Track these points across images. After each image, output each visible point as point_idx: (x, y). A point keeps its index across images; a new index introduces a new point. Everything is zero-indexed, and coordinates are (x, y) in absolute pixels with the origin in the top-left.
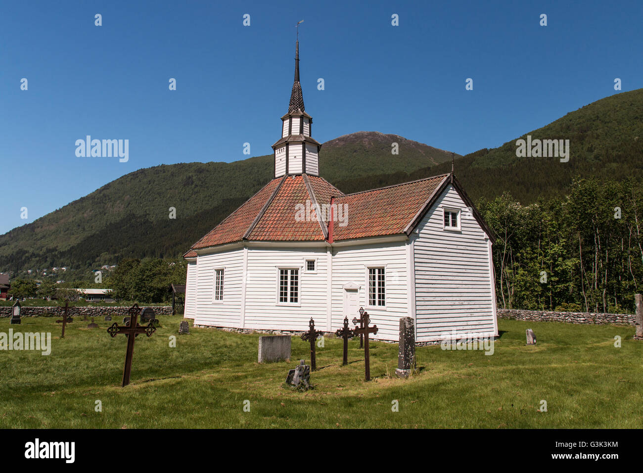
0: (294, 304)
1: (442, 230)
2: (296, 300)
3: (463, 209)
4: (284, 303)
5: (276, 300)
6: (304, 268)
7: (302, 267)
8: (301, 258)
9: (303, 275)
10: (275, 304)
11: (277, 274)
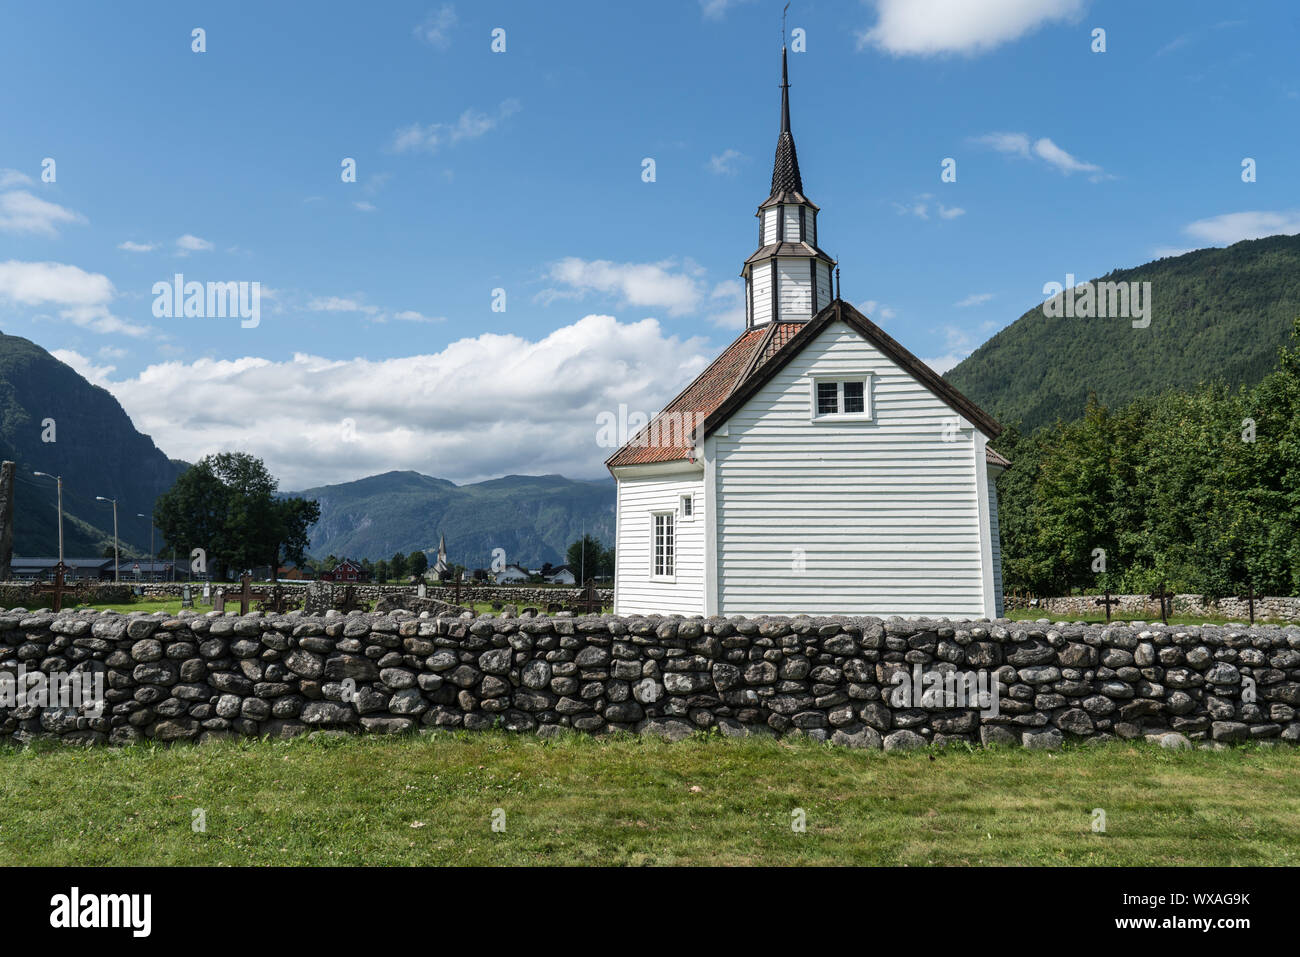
0: (670, 578)
1: (809, 423)
2: (670, 572)
3: (878, 372)
4: (659, 578)
5: (648, 572)
6: (679, 512)
7: (677, 510)
8: (675, 493)
9: (679, 525)
10: (648, 579)
11: (650, 524)
